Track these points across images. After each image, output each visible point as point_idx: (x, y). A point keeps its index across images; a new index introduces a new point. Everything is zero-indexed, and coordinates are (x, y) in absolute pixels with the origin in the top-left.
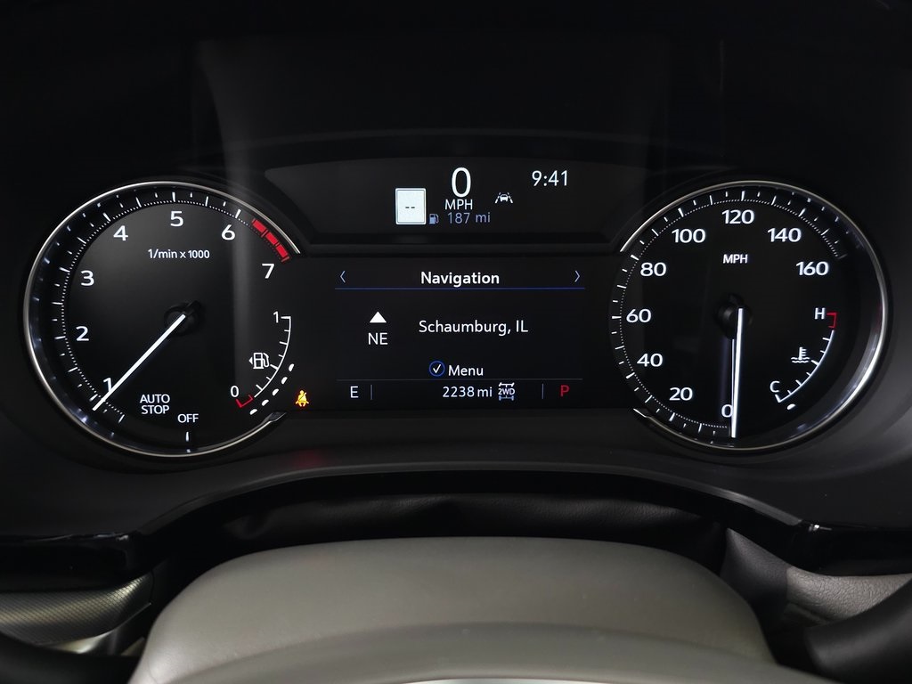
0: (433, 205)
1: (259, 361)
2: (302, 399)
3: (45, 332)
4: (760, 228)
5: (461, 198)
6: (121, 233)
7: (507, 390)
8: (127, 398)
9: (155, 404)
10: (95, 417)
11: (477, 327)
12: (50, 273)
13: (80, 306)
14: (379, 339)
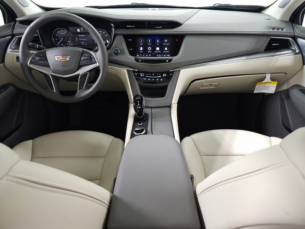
0: (80, 30)
1: (69, 42)
2: (72, 44)
3: (54, 39)
4: (102, 32)
5: (82, 30)
6: (58, 32)
7: (86, 44)
8: (60, 44)
9: (62, 44)
10: (58, 45)
11: (83, 39)
12: (54, 35)
13: (56, 37)
14: (77, 40)
